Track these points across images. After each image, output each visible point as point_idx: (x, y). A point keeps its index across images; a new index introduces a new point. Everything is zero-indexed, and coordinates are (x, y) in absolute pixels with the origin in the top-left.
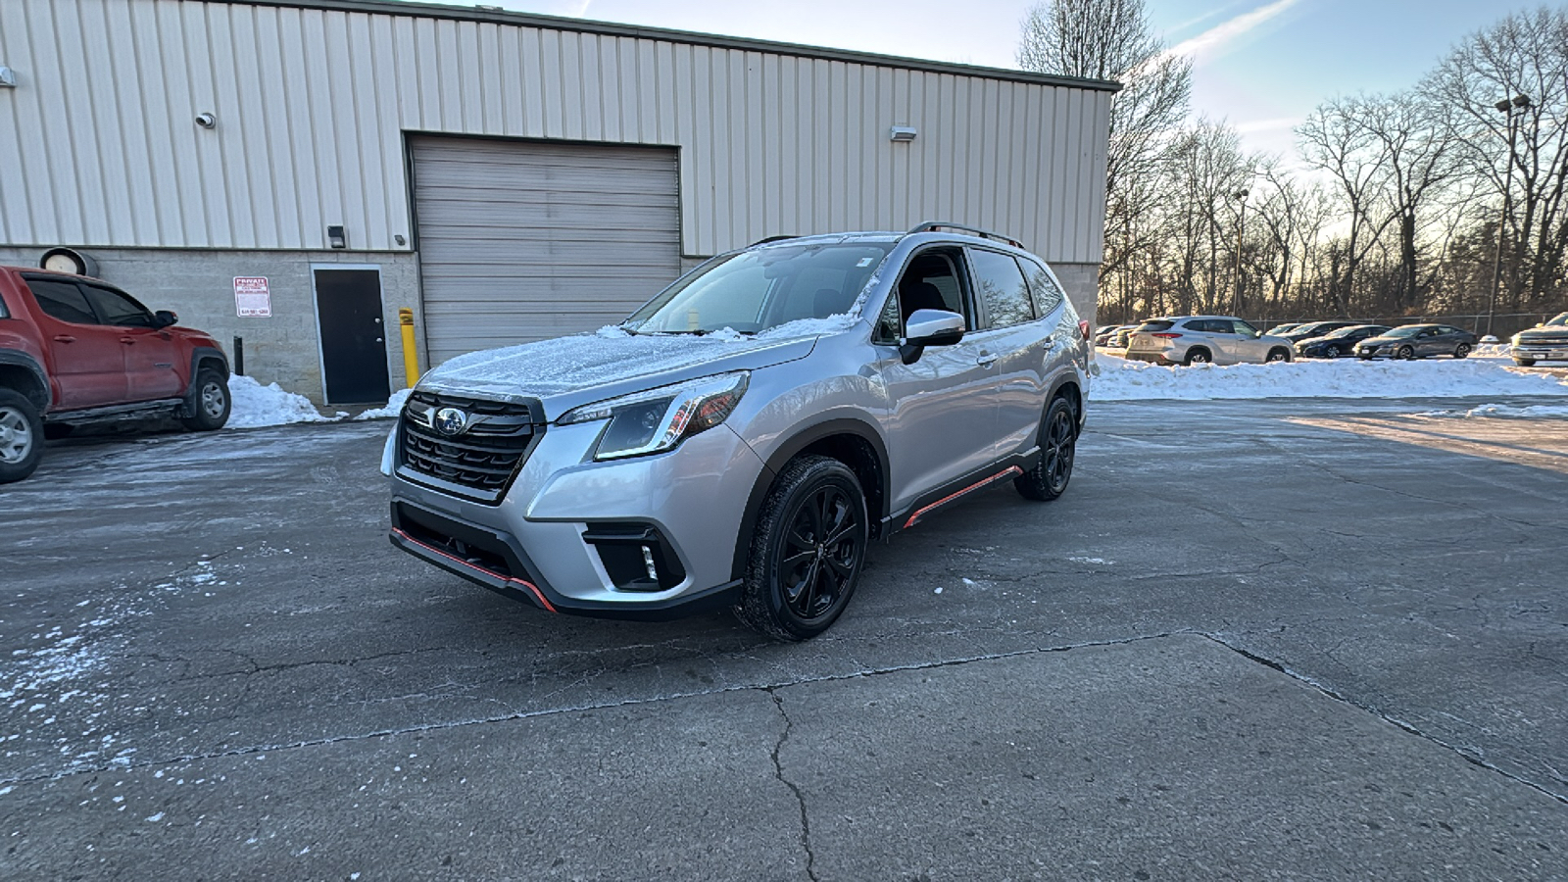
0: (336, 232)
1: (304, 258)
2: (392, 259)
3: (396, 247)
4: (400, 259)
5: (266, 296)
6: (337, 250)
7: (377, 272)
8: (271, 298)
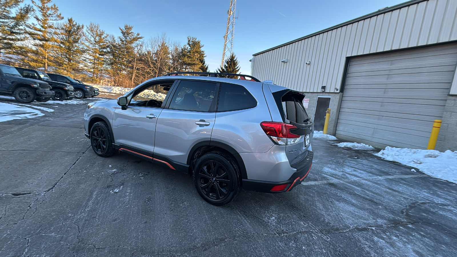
0: (324, 88)
1: (316, 94)
2: (334, 95)
3: (336, 91)
4: (336, 95)
5: (308, 103)
6: (323, 92)
7: (330, 98)
8: (309, 104)
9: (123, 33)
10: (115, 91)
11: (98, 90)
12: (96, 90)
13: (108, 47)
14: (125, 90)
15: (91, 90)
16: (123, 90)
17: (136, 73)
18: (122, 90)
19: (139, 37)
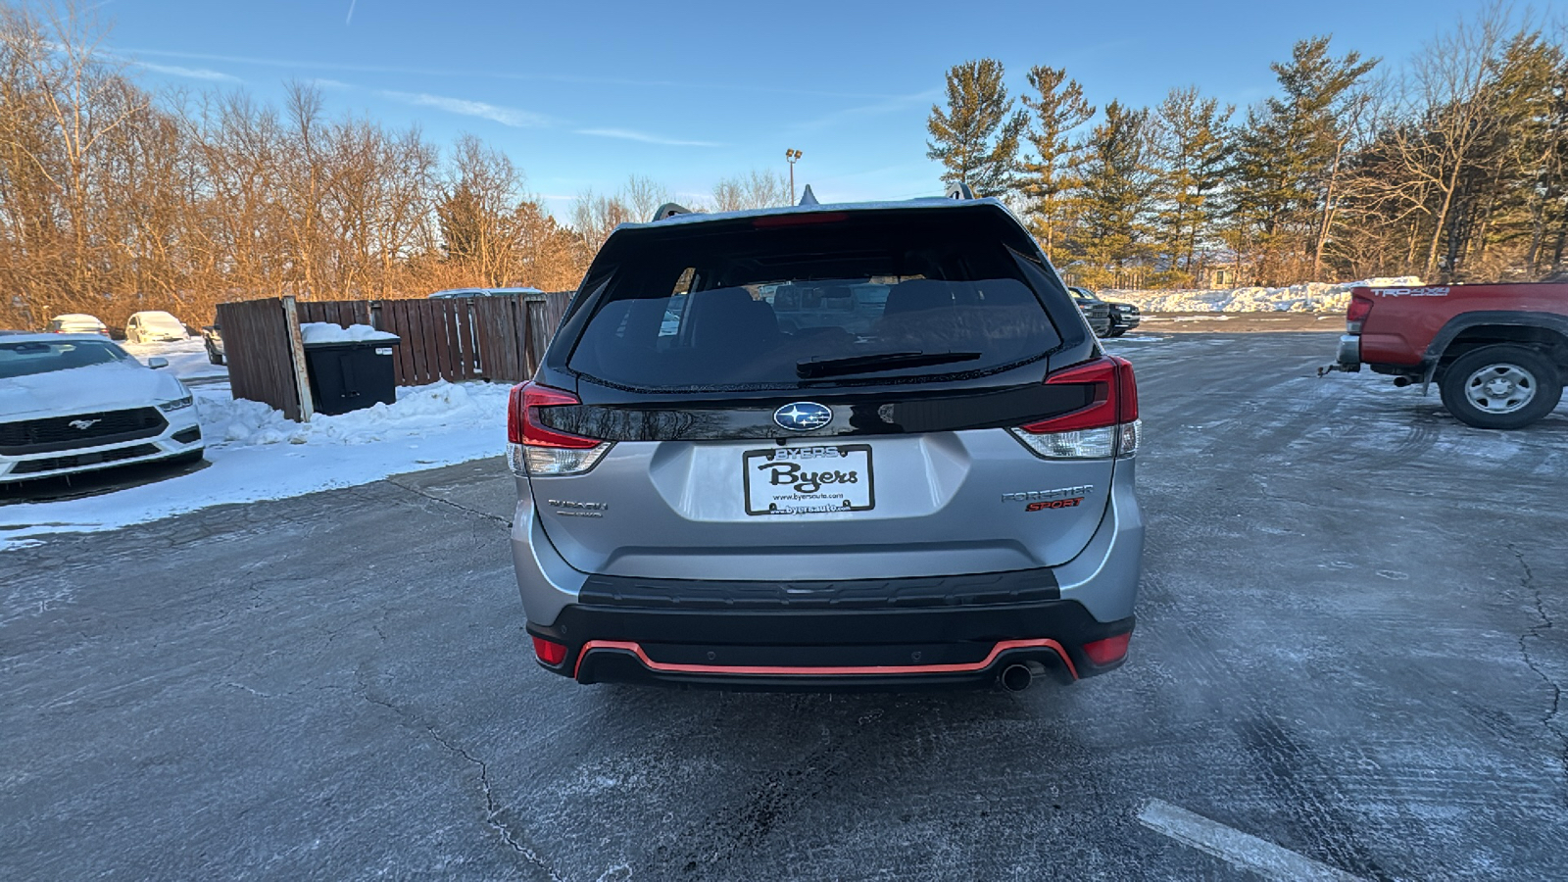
9: (1288, 79)
10: (1240, 306)
11: (1133, 308)
12: (1124, 312)
13: (1229, 150)
14: (1280, 297)
15: (1094, 313)
16: (1273, 298)
17: (1335, 219)
18: (1268, 297)
19: (1355, 66)
